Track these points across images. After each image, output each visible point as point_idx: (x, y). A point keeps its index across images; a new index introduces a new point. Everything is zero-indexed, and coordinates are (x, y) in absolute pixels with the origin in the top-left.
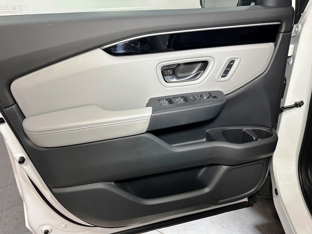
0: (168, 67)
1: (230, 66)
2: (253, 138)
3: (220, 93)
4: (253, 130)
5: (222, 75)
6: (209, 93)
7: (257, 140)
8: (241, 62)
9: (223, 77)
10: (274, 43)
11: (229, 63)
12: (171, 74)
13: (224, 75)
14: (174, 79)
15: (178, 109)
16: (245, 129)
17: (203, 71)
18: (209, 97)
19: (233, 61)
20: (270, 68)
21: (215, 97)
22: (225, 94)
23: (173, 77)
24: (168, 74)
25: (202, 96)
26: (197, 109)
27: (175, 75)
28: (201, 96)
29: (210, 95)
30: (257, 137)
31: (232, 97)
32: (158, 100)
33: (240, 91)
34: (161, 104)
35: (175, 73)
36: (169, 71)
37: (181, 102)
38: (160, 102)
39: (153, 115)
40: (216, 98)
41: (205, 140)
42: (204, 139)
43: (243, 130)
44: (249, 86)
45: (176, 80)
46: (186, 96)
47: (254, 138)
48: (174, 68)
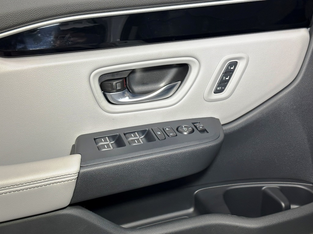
0: (113, 76)
1: (229, 72)
2: (281, 205)
3: (214, 121)
4: (282, 189)
5: (216, 90)
6: (193, 124)
7: (288, 208)
8: (249, 65)
9: (217, 92)
10: (309, 29)
11: (228, 67)
12: (118, 88)
13: (218, 89)
14: (125, 97)
15: (133, 158)
16: (266, 186)
17: (180, 82)
18: (193, 131)
19: (235, 64)
20: (305, 75)
21: (204, 131)
22: (222, 123)
23: (124, 93)
24: (113, 89)
25: (179, 129)
26: (170, 156)
27: (127, 90)
28: (177, 129)
29: (194, 126)
30: (288, 203)
31: (236, 129)
32: (95, 139)
33: (251, 118)
34: (99, 148)
35: (127, 86)
36: (114, 83)
37: (139, 141)
38: (97, 143)
39: (83, 171)
40: (206, 134)
41: (191, 210)
42: (189, 208)
43: (264, 188)
44: (268, 108)
45: (130, 98)
46: (149, 130)
47: (283, 205)
48: (125, 78)
